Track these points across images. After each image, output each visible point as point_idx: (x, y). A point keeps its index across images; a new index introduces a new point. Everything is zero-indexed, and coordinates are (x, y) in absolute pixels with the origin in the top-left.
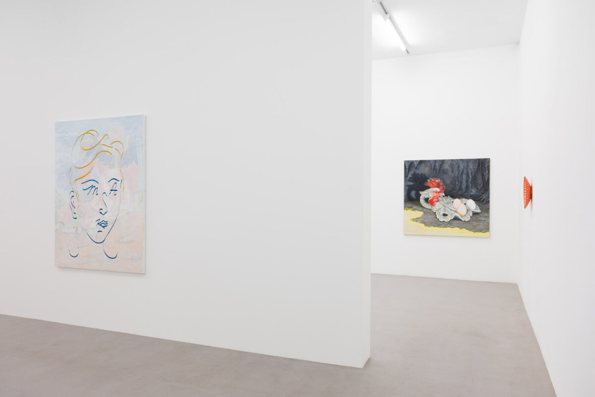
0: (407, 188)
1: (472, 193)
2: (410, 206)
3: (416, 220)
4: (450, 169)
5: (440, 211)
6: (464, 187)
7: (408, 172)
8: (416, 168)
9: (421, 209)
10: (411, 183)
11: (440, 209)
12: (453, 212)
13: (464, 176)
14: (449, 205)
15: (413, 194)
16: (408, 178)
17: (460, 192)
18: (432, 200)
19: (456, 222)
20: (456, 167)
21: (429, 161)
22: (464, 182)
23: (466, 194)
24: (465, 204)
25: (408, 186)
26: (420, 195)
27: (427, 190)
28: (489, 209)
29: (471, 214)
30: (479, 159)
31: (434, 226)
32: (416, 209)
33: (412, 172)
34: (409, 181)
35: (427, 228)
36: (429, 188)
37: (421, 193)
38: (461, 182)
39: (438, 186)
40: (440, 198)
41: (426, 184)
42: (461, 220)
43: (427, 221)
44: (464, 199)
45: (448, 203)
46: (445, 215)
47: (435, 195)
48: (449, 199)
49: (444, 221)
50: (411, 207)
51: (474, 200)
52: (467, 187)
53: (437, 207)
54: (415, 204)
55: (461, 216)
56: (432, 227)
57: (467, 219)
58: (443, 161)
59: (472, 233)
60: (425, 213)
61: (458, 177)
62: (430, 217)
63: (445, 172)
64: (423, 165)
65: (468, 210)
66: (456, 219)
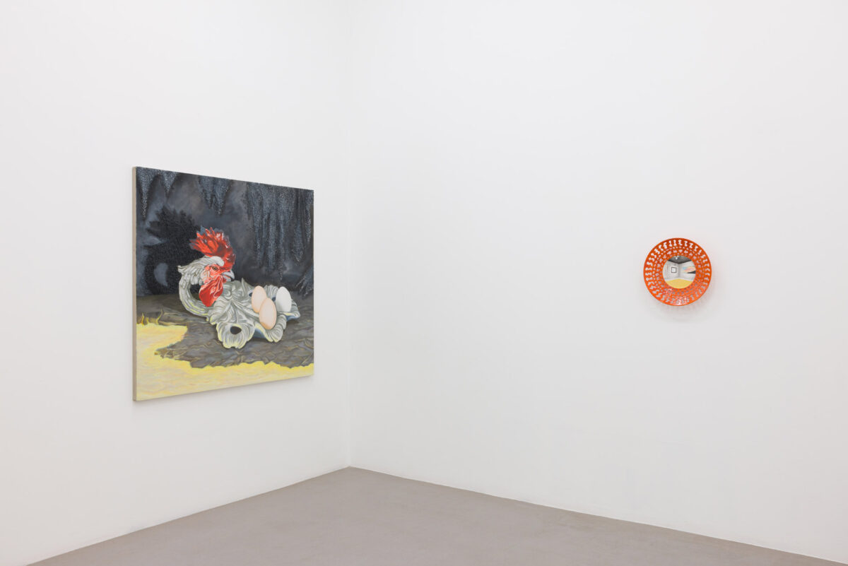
0: (145, 253)
1: (285, 272)
2: (154, 310)
3: (168, 352)
4: (243, 206)
5: (225, 321)
6: (271, 255)
7: (149, 204)
8: (169, 195)
9: (181, 319)
10: (156, 241)
11: (225, 315)
12: (250, 322)
13: (272, 229)
14: (244, 303)
15: (161, 272)
16: (147, 225)
17: (264, 269)
18: (207, 289)
19: (258, 345)
20: (257, 203)
21: (200, 177)
22: (272, 243)
23: (275, 273)
24: (274, 299)
25: (148, 247)
26: (180, 276)
27: (196, 262)
28: (312, 309)
29: (284, 323)
30: (297, 190)
31: (213, 364)
32: (169, 320)
33: (157, 207)
34: (150, 232)
35: (196, 371)
36: (199, 255)
37: (181, 270)
38: (267, 244)
39: (219, 253)
40: (225, 286)
41: (193, 245)
42: (266, 340)
43: (195, 351)
44: (271, 286)
45: (241, 299)
46: (235, 331)
47: (215, 275)
48: (243, 286)
49: (233, 348)
50: (157, 314)
51: (289, 289)
52: (277, 256)
53: (219, 311)
54: (165, 305)
55: (268, 331)
56: (208, 368)
58: (230, 183)
59: (286, 369)
60: (191, 329)
61: (261, 231)
62: (205, 339)
63: (234, 215)
64: (185, 187)
65: (279, 315)
66: (258, 338)
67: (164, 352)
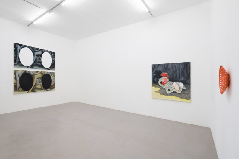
0: (153, 77)
1: (181, 80)
2: (154, 85)
3: (157, 92)
4: (171, 68)
5: (167, 88)
6: (178, 76)
8: (157, 68)
9: (159, 87)
10: (155, 75)
11: (167, 87)
12: (173, 89)
13: (178, 71)
14: (171, 85)
15: (155, 80)
16: (153, 73)
17: (176, 79)
18: (163, 82)
19: (174, 93)
20: (174, 67)
21: (162, 64)
22: (178, 74)
23: (179, 80)
24: (178, 85)
26: (158, 80)
27: (161, 78)
28: (190, 88)
29: (181, 90)
30: (185, 63)
31: (165, 95)
32: (157, 87)
33: (155, 70)
34: (154, 74)
35: (161, 96)
36: (162, 77)
37: (159, 79)
38: (177, 74)
39: (166, 76)
40: (167, 82)
41: (161, 75)
42: (176, 93)
43: (161, 92)
44: (178, 82)
45: (170, 84)
46: (169, 90)
47: (165, 80)
48: (171, 82)
49: (169, 93)
50: (155, 86)
51: (183, 83)
52: (179, 77)
53: (166, 86)
54: (156, 85)
55: (177, 91)
56: (164, 96)
57: (179, 92)
58: (168, 64)
59: (182, 99)
60: (160, 88)
61: (175, 72)
62: (163, 91)
63: (169, 69)
64: (159, 66)
65: (180, 88)
66: (174, 92)
67: (156, 92)
